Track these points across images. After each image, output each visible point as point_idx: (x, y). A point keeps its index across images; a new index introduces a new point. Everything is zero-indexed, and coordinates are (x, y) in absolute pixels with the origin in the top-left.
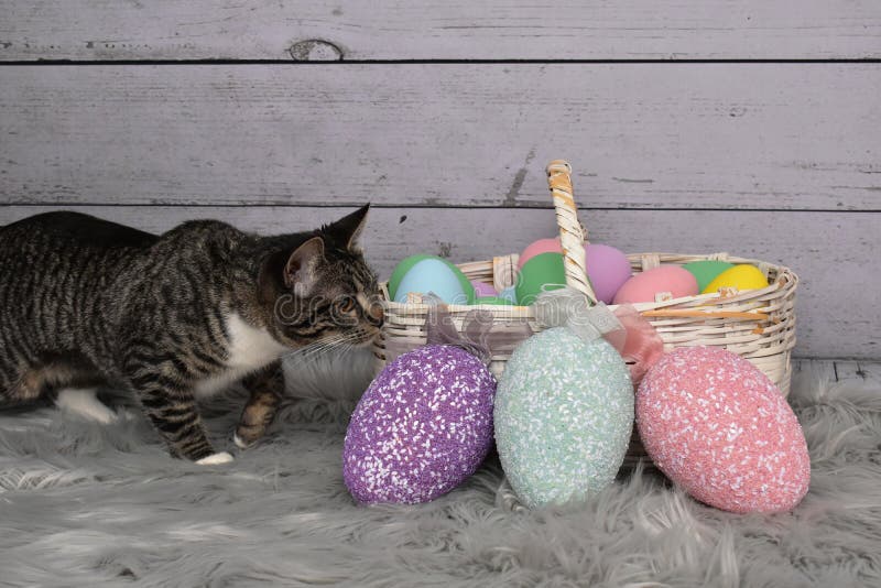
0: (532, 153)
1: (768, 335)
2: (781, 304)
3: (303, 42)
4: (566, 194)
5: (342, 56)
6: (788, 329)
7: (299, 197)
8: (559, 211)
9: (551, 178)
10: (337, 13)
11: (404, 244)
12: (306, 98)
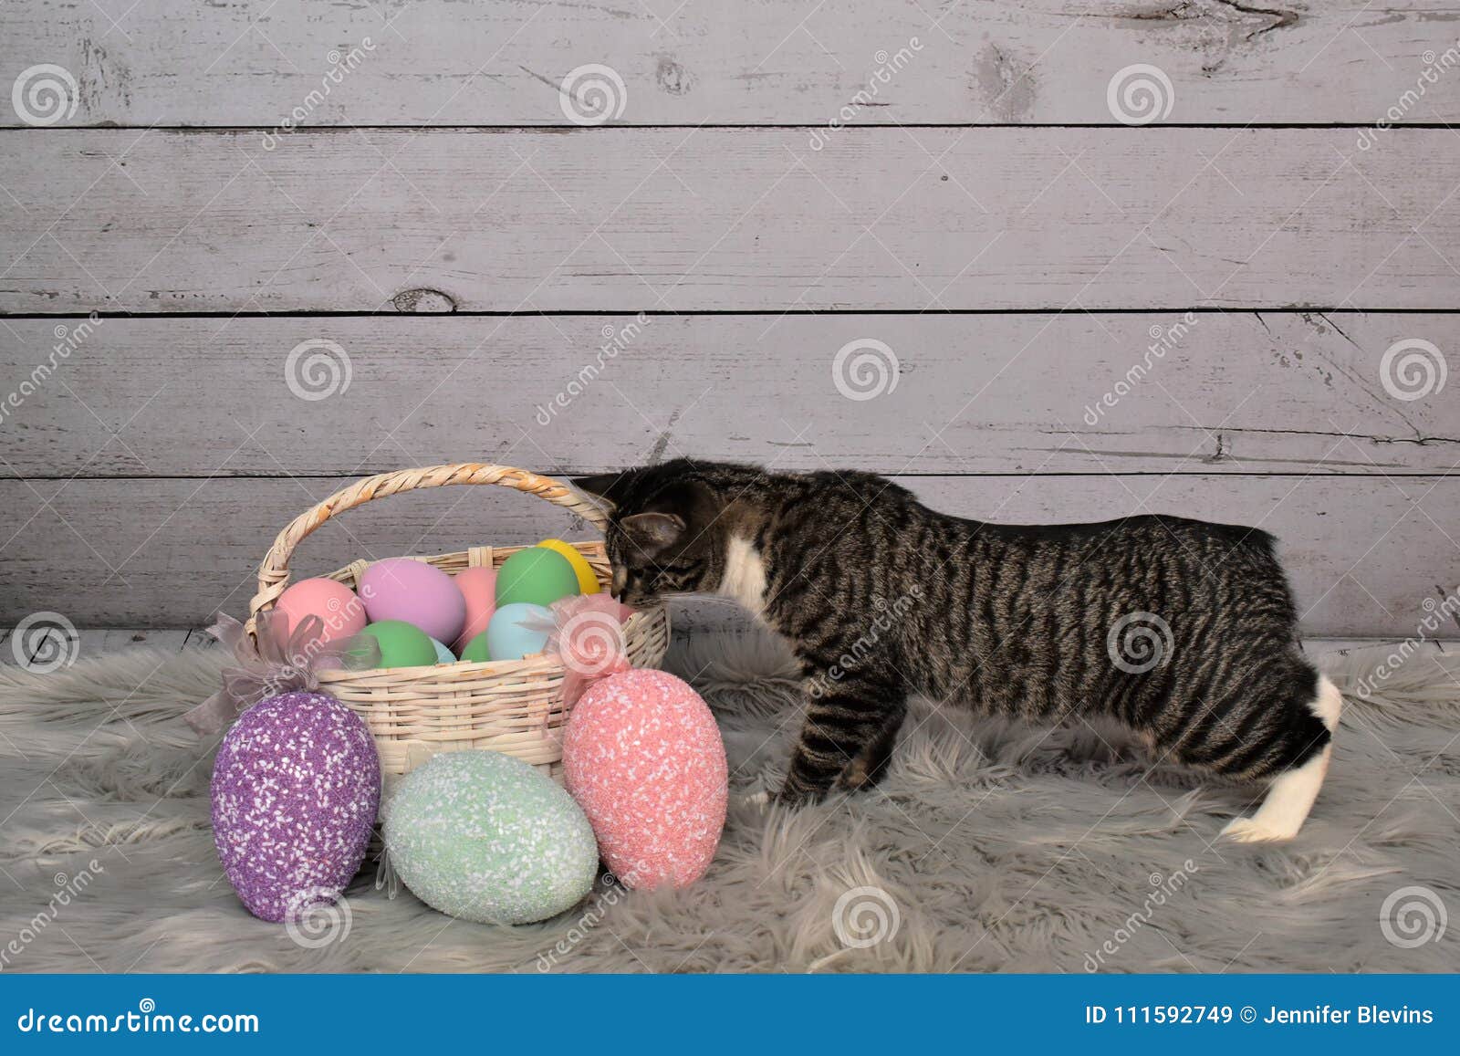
0: (674, 413)
3: (410, 290)
5: (455, 307)
10: (448, 258)
11: (531, 516)
12: (413, 355)
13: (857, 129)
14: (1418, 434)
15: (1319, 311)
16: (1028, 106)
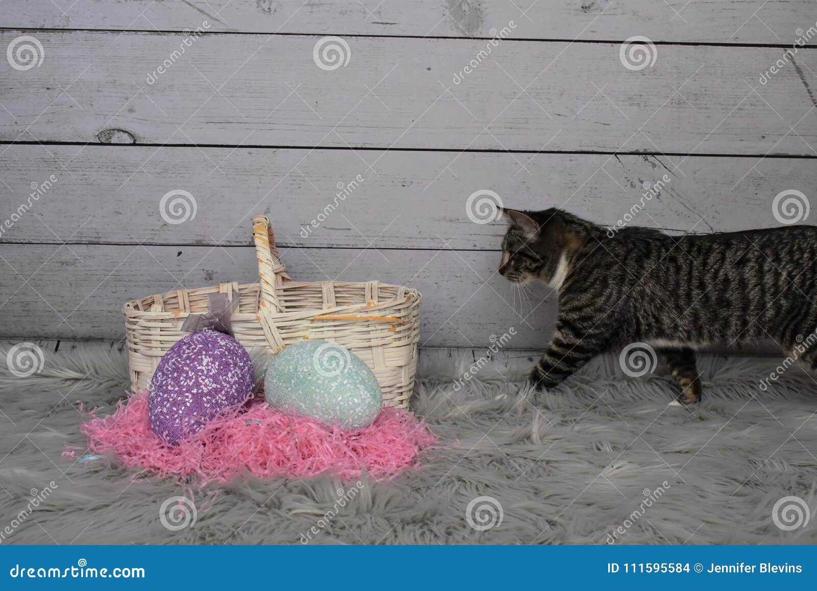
0: (268, 209)
1: (399, 332)
2: (409, 312)
3: (108, 130)
4: (263, 237)
5: (135, 140)
6: (414, 329)
7: (105, 238)
8: (257, 248)
9: (254, 227)
10: (131, 110)
11: (181, 271)
12: (109, 169)
13: (376, 38)
14: (712, 229)
15: (653, 154)
16: (478, 27)
